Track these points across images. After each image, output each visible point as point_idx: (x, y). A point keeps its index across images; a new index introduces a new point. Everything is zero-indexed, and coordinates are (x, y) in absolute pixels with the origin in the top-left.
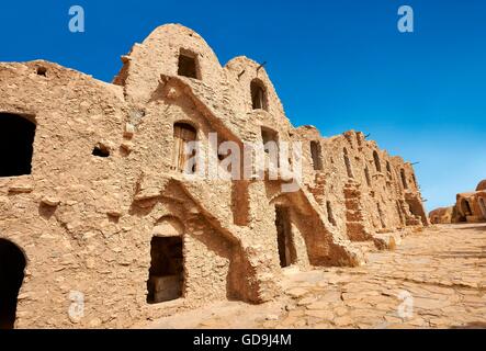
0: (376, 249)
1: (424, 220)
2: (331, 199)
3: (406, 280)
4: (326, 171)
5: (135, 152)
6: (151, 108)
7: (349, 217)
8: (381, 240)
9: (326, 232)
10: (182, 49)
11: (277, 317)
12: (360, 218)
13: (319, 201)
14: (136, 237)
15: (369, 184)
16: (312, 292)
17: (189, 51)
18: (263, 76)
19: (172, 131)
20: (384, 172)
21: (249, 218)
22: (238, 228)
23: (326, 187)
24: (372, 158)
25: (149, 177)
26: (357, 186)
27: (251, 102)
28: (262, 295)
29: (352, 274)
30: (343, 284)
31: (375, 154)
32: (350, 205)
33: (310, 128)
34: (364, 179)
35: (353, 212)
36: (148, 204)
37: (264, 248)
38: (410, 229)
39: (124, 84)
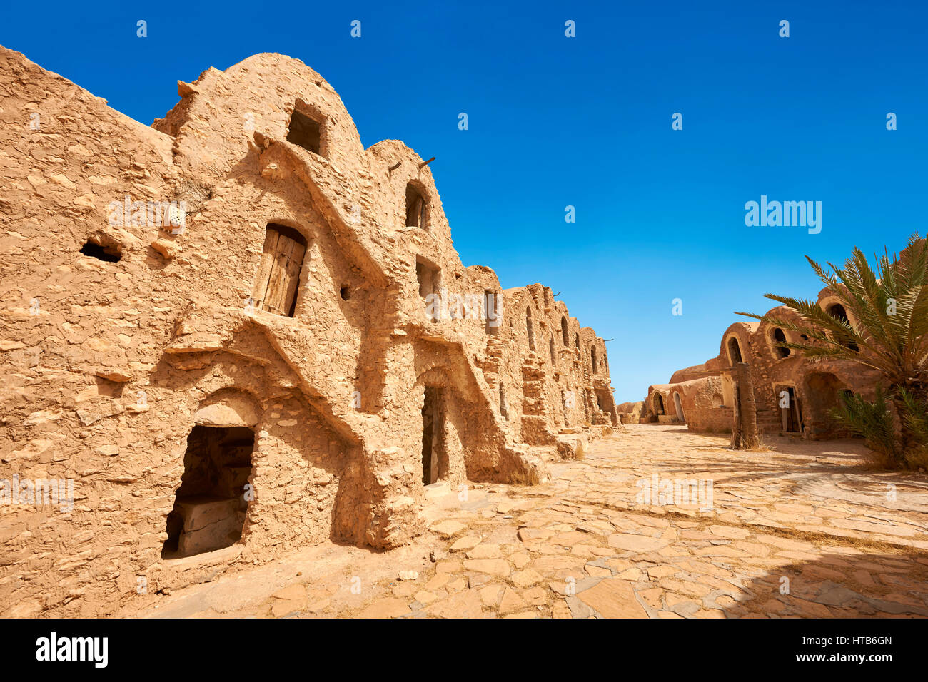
0: (559, 458)
1: (614, 419)
2: (506, 379)
3: (606, 506)
4: (502, 337)
5: (181, 263)
6: (226, 189)
7: (527, 408)
8: (567, 446)
9: (497, 429)
10: (299, 102)
11: (416, 575)
12: (540, 412)
13: (490, 381)
14: (155, 424)
15: (553, 362)
16: (472, 527)
17: (311, 108)
18: (427, 179)
19: (262, 235)
20: (571, 348)
21: (382, 401)
22: (362, 417)
23: (501, 361)
24: (559, 327)
25: (203, 312)
26: (540, 364)
27: (404, 214)
28: (392, 535)
29: (530, 496)
30: (519, 513)
31: (564, 322)
32: (530, 391)
33: (486, 270)
34: (548, 354)
35: (532, 401)
36: (194, 363)
37: (402, 453)
38: (597, 429)
39: (175, 132)
